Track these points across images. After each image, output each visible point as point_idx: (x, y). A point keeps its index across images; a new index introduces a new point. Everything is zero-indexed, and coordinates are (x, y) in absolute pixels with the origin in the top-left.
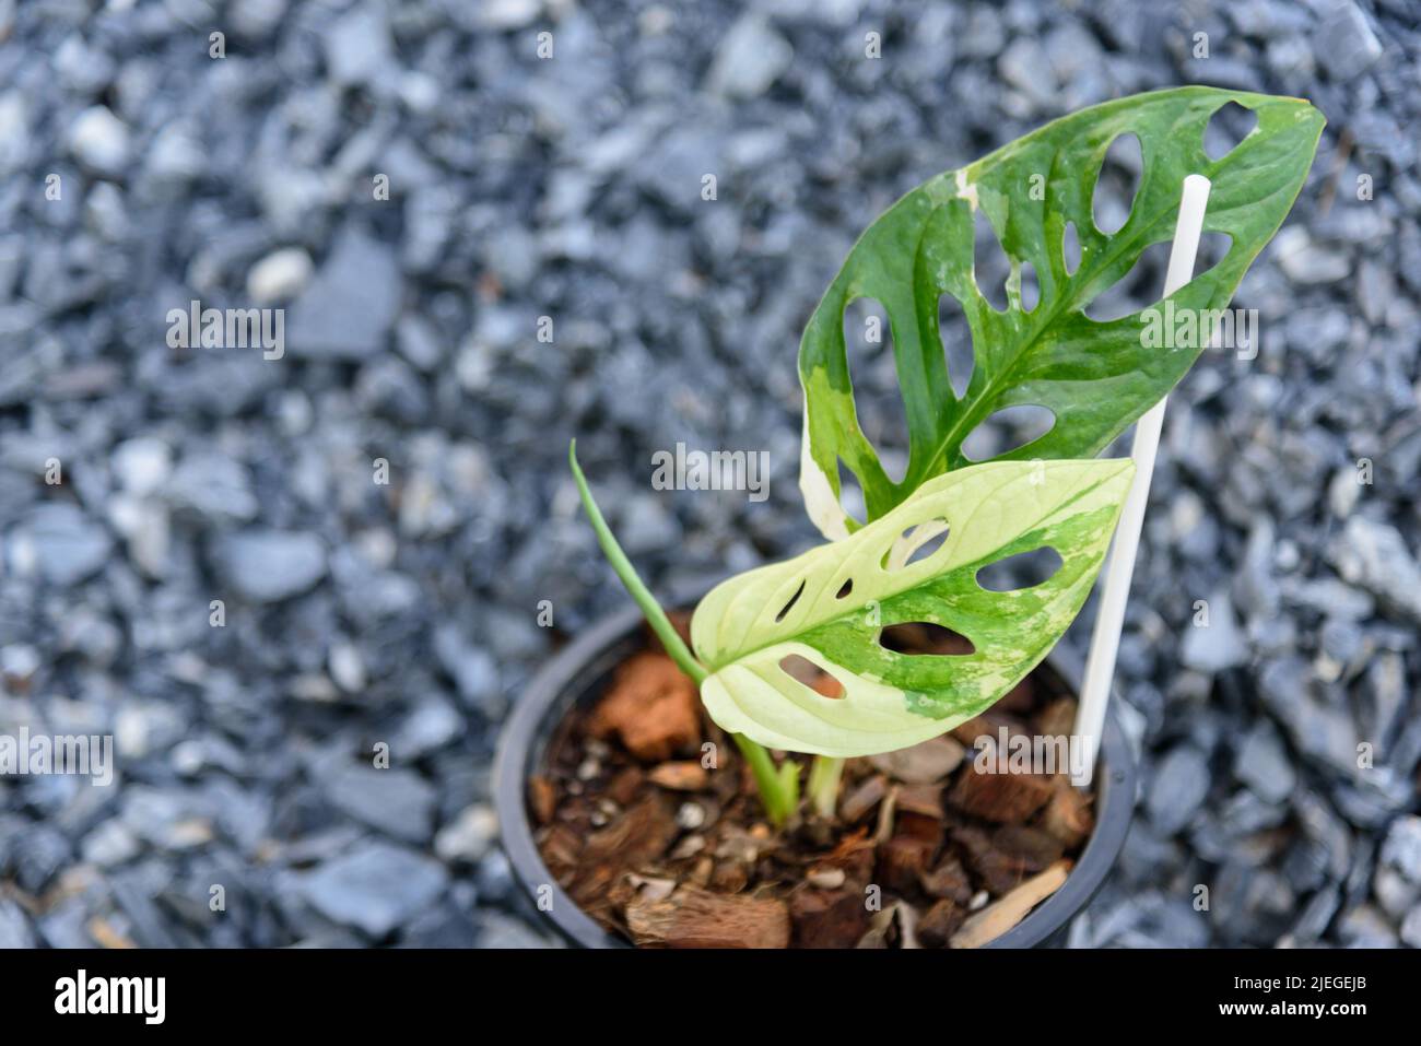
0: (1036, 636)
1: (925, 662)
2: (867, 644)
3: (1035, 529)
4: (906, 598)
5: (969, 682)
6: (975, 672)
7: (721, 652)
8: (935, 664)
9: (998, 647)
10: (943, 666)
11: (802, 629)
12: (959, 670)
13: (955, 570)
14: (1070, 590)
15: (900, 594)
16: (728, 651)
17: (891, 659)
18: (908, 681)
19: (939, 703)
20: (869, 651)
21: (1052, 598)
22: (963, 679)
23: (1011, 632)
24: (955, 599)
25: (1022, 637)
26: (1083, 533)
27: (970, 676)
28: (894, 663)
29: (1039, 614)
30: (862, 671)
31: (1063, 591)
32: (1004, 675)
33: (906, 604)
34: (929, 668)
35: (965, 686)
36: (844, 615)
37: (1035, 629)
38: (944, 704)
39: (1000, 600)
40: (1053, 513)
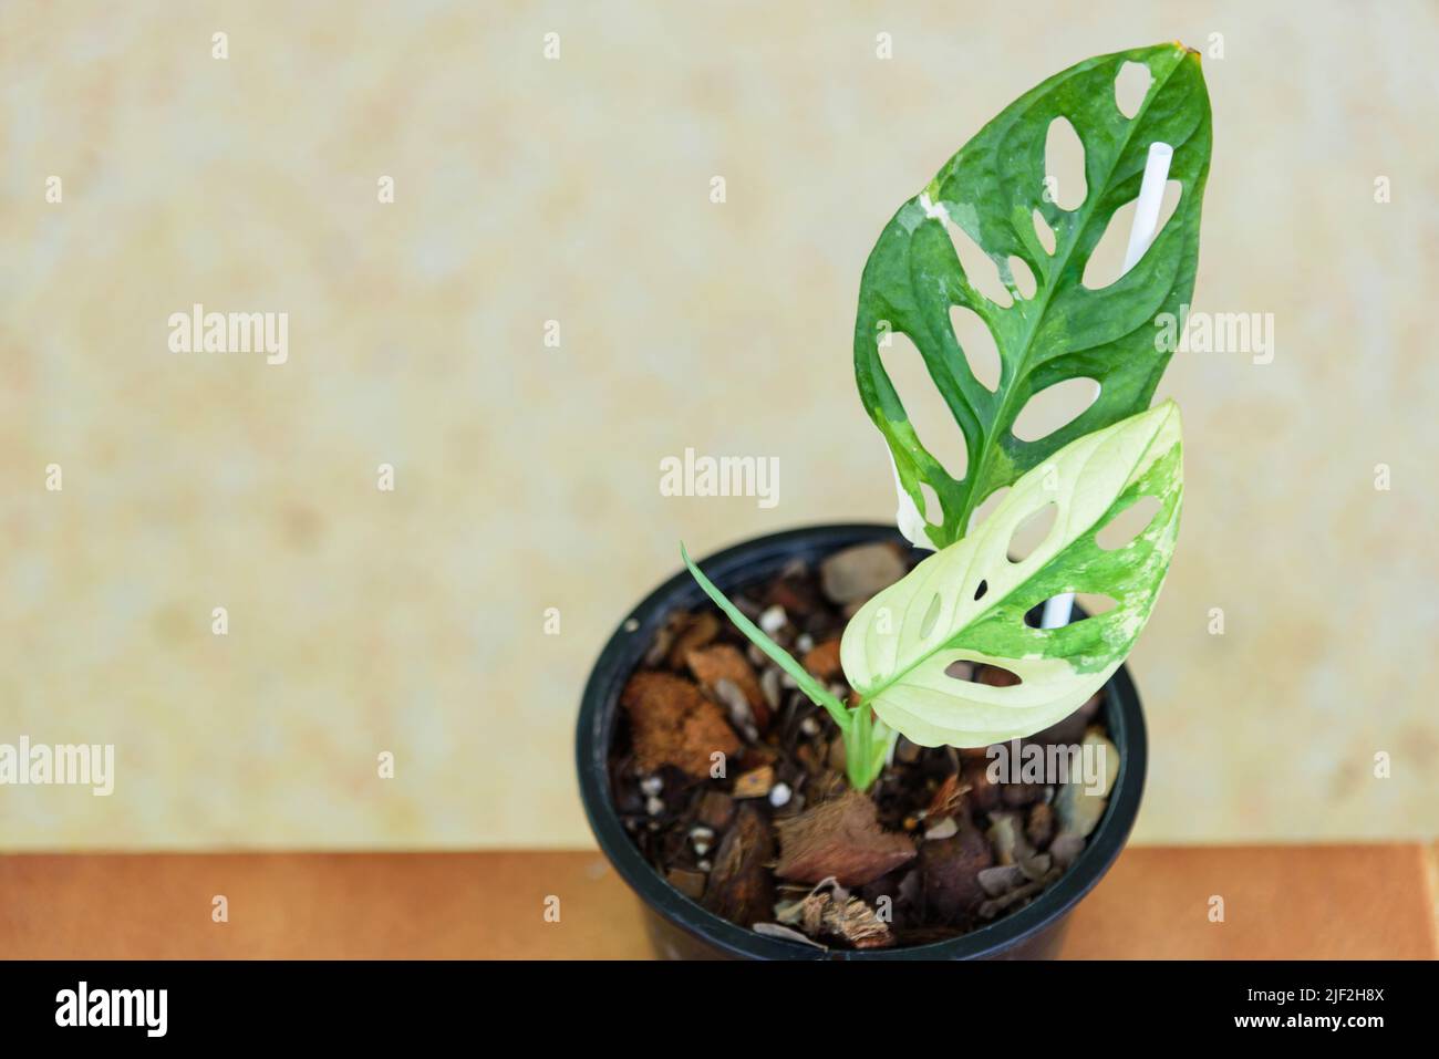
0: (1155, 573)
1: (1077, 628)
2: (1020, 631)
3: (1128, 485)
4: (1039, 580)
5: (1114, 632)
6: (1118, 621)
7: (876, 679)
8: (1086, 628)
9: (1131, 594)
10: (1093, 626)
11: (950, 636)
12: (1106, 625)
13: (1074, 543)
14: (1169, 525)
15: (1031, 579)
16: (883, 676)
17: (1045, 636)
18: (1066, 650)
19: (1098, 658)
20: (1022, 636)
21: (1158, 538)
22: (1110, 631)
23: (1139, 578)
24: (1084, 566)
25: (1146, 579)
26: (1168, 475)
27: (1114, 627)
28: (1050, 638)
29: (1153, 555)
30: (1023, 654)
31: (1165, 529)
32: (1138, 615)
33: (1041, 585)
34: (1083, 632)
35: (1112, 636)
36: (986, 612)
37: (1153, 568)
38: (1101, 658)
39: (1121, 555)
40: (1136, 466)
